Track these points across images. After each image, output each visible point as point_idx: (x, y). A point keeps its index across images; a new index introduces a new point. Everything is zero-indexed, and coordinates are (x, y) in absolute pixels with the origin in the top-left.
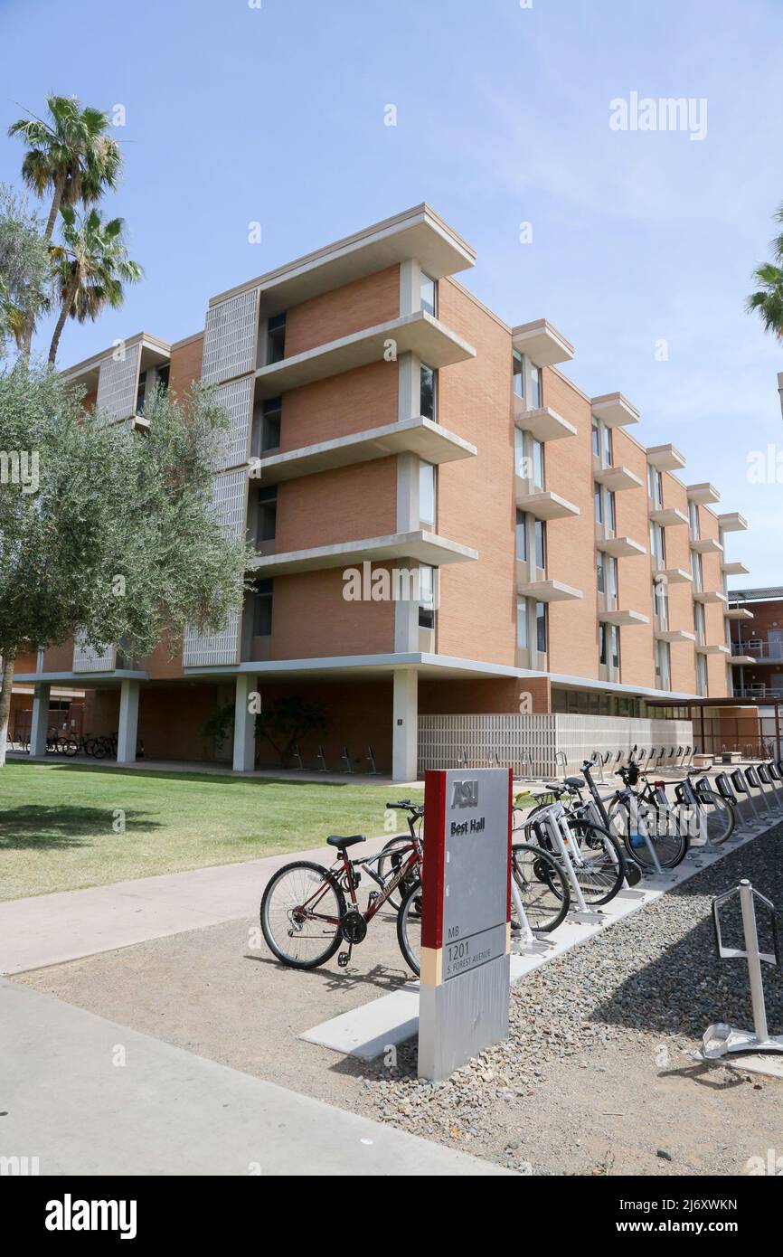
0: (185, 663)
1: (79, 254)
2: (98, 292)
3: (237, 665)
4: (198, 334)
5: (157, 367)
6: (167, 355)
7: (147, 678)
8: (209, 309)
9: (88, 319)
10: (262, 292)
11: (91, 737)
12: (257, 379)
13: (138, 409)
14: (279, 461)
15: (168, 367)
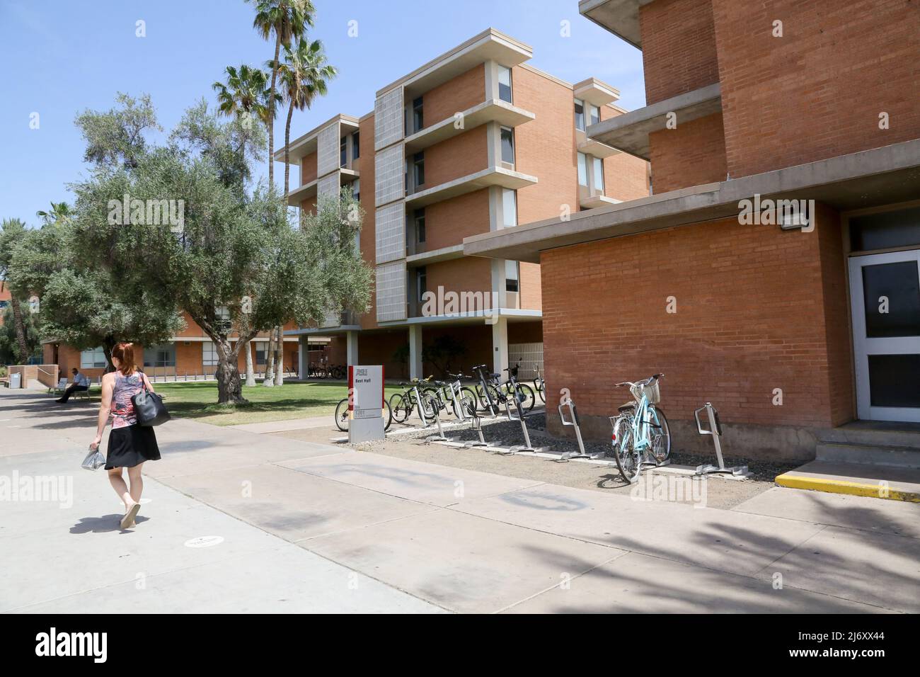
0: (378, 320)
1: (295, 67)
2: (310, 90)
3: (406, 320)
4: (370, 113)
5: (352, 133)
6: (357, 125)
7: (361, 329)
8: (376, 99)
9: (306, 107)
10: (405, 87)
11: (334, 366)
12: (406, 144)
13: (342, 164)
14: (421, 196)
15: (358, 133)
